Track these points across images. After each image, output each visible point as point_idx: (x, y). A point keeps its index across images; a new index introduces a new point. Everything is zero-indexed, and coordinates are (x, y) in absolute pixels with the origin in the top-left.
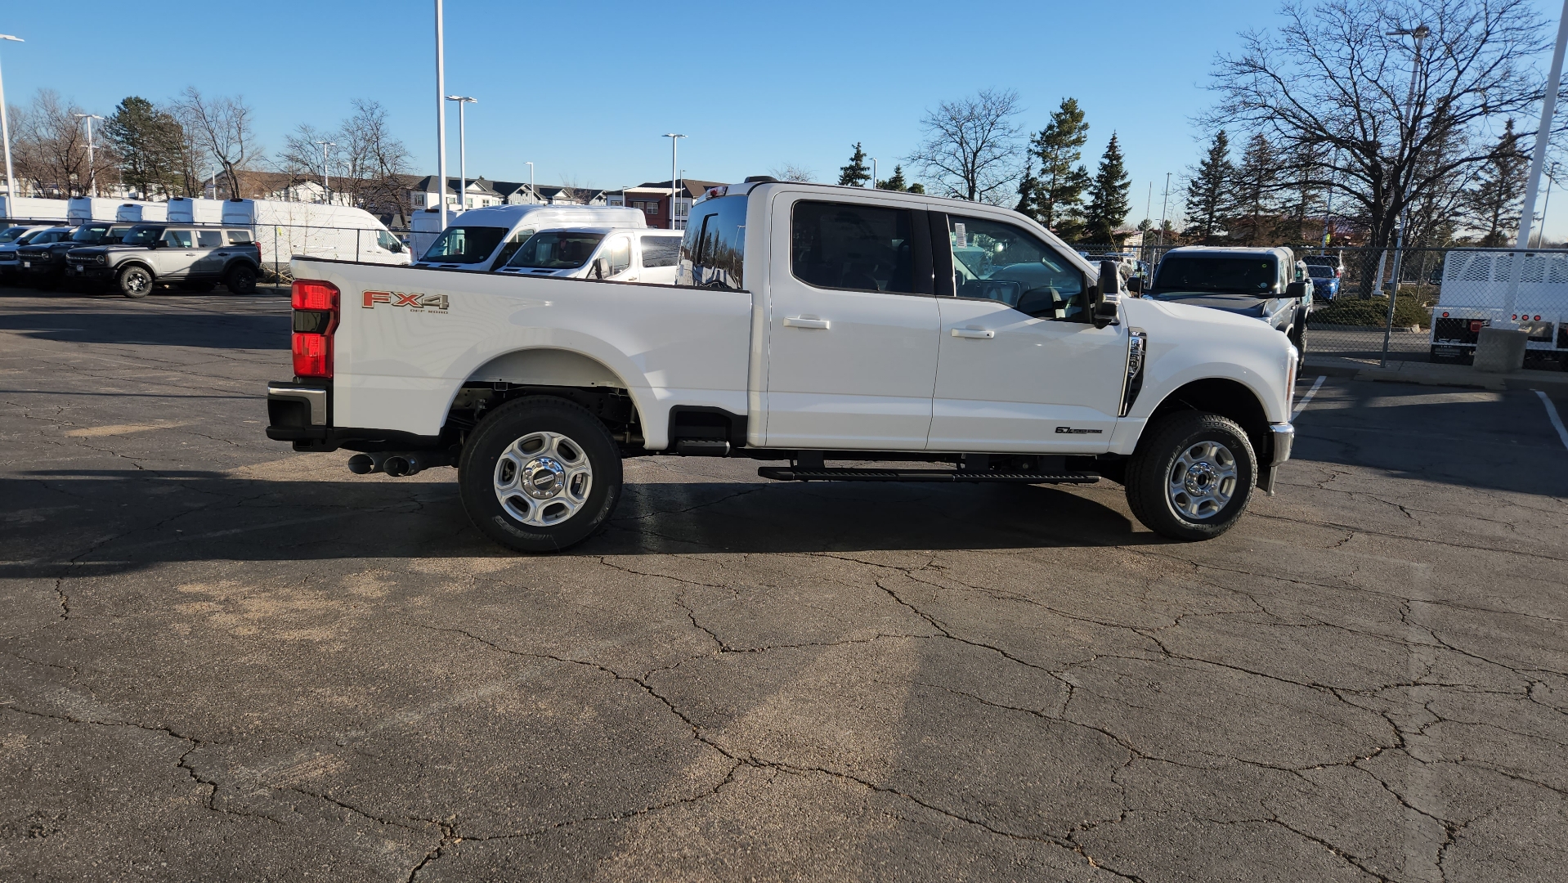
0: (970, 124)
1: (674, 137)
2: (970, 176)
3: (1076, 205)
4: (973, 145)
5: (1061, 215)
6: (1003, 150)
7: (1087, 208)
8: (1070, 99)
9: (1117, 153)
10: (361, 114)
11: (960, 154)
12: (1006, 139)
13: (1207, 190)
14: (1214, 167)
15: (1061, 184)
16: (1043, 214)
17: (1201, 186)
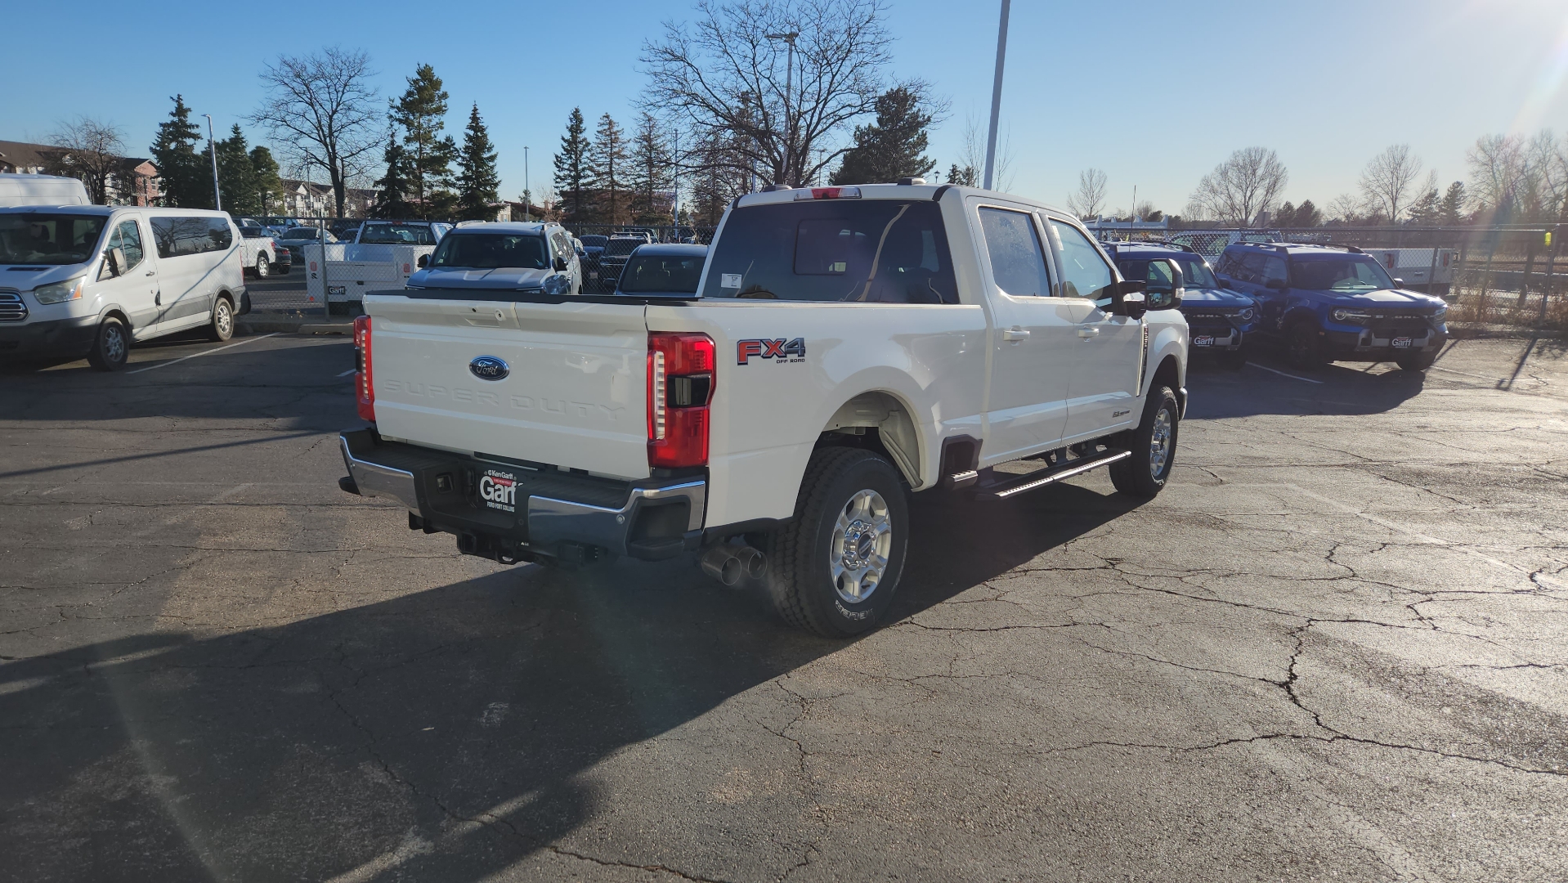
2: (328, 139)
3: (447, 176)
5: (432, 185)
6: (362, 115)
7: (458, 179)
8: (426, 65)
9: (480, 124)
12: (364, 102)
13: (570, 165)
14: (574, 145)
15: (427, 154)
16: (413, 184)
17: (565, 161)
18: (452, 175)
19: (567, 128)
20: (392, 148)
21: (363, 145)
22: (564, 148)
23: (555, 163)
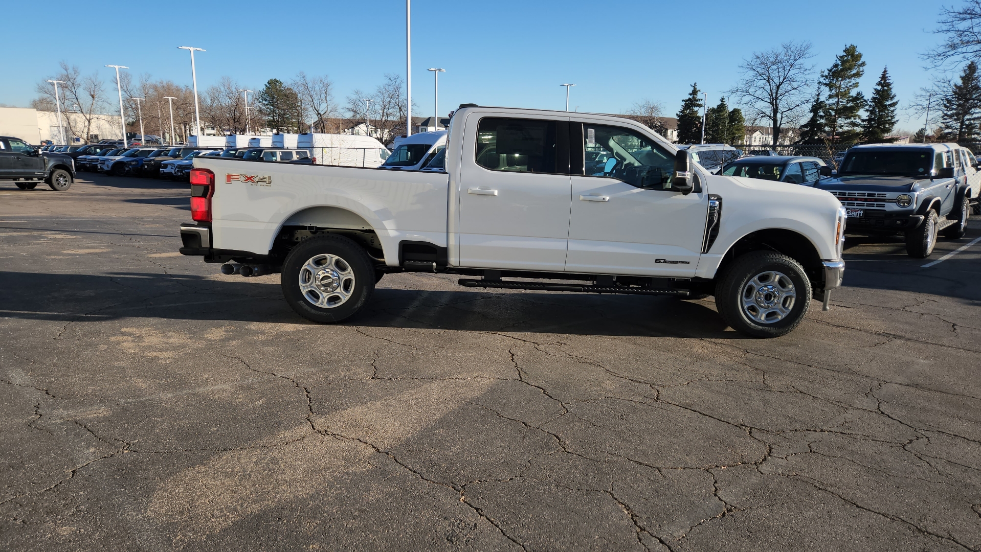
0: (775, 67)
1: (568, 86)
2: (774, 102)
3: (855, 119)
4: (777, 81)
5: (843, 126)
6: (799, 83)
7: (863, 121)
8: (851, 45)
9: (887, 81)
10: (388, 81)
11: (767, 87)
12: (802, 75)
15: (843, 105)
16: (829, 126)
20: (817, 103)
21: (798, 103)
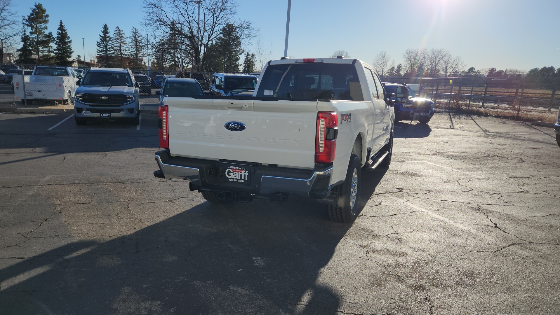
5: (43, 52)
8: (39, 3)
9: (64, 28)
13: (104, 46)
14: (105, 38)
15: (40, 39)
16: (34, 51)
17: (101, 44)
18: (52, 48)
19: (102, 31)
20: (25, 36)
21: (11, 35)
22: (100, 39)
23: (97, 45)
